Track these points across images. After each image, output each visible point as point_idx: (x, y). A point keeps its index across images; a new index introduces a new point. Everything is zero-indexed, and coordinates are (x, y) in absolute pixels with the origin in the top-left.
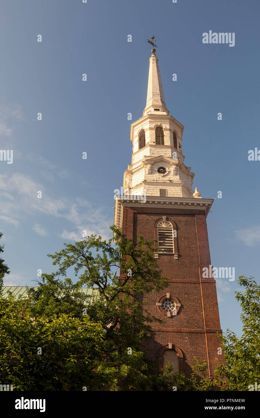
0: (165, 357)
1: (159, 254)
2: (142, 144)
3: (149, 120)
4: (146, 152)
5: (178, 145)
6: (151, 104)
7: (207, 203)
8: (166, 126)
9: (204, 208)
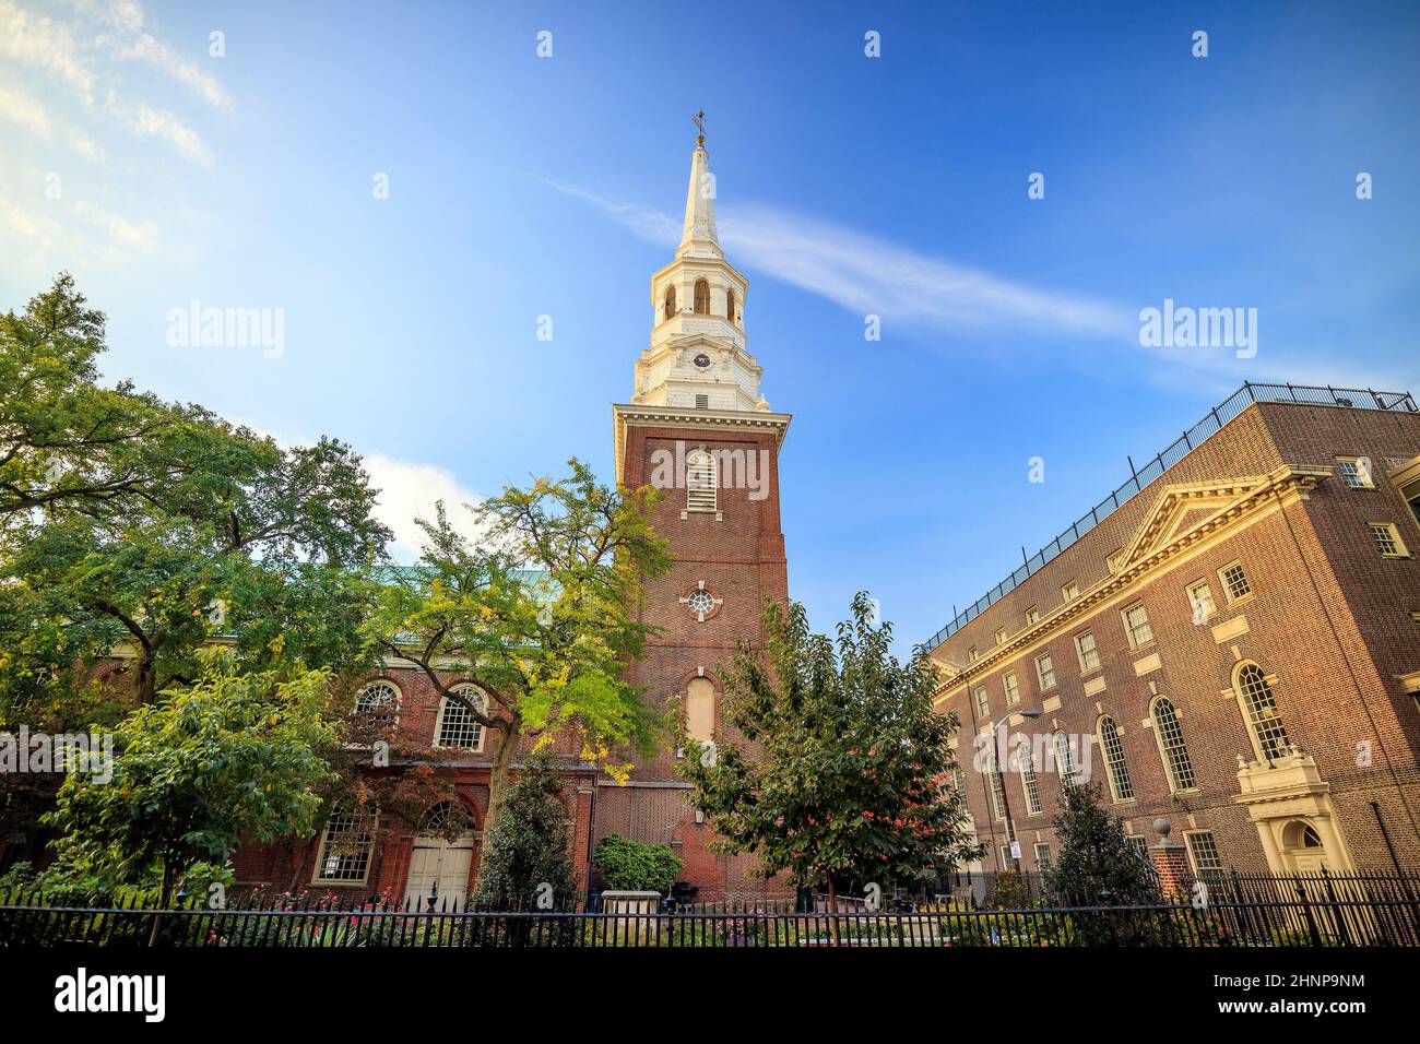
0: (690, 689)
1: (689, 513)
2: (670, 312)
3: (683, 267)
4: (677, 325)
5: (736, 316)
6: (691, 238)
7: (779, 421)
8: (716, 279)
9: (773, 431)
